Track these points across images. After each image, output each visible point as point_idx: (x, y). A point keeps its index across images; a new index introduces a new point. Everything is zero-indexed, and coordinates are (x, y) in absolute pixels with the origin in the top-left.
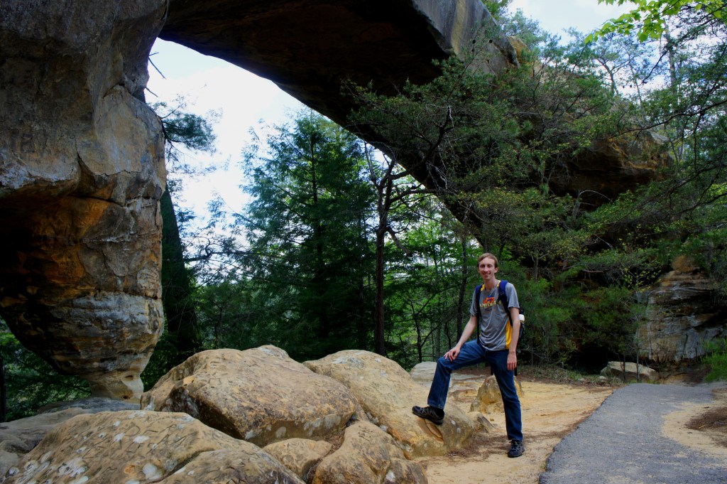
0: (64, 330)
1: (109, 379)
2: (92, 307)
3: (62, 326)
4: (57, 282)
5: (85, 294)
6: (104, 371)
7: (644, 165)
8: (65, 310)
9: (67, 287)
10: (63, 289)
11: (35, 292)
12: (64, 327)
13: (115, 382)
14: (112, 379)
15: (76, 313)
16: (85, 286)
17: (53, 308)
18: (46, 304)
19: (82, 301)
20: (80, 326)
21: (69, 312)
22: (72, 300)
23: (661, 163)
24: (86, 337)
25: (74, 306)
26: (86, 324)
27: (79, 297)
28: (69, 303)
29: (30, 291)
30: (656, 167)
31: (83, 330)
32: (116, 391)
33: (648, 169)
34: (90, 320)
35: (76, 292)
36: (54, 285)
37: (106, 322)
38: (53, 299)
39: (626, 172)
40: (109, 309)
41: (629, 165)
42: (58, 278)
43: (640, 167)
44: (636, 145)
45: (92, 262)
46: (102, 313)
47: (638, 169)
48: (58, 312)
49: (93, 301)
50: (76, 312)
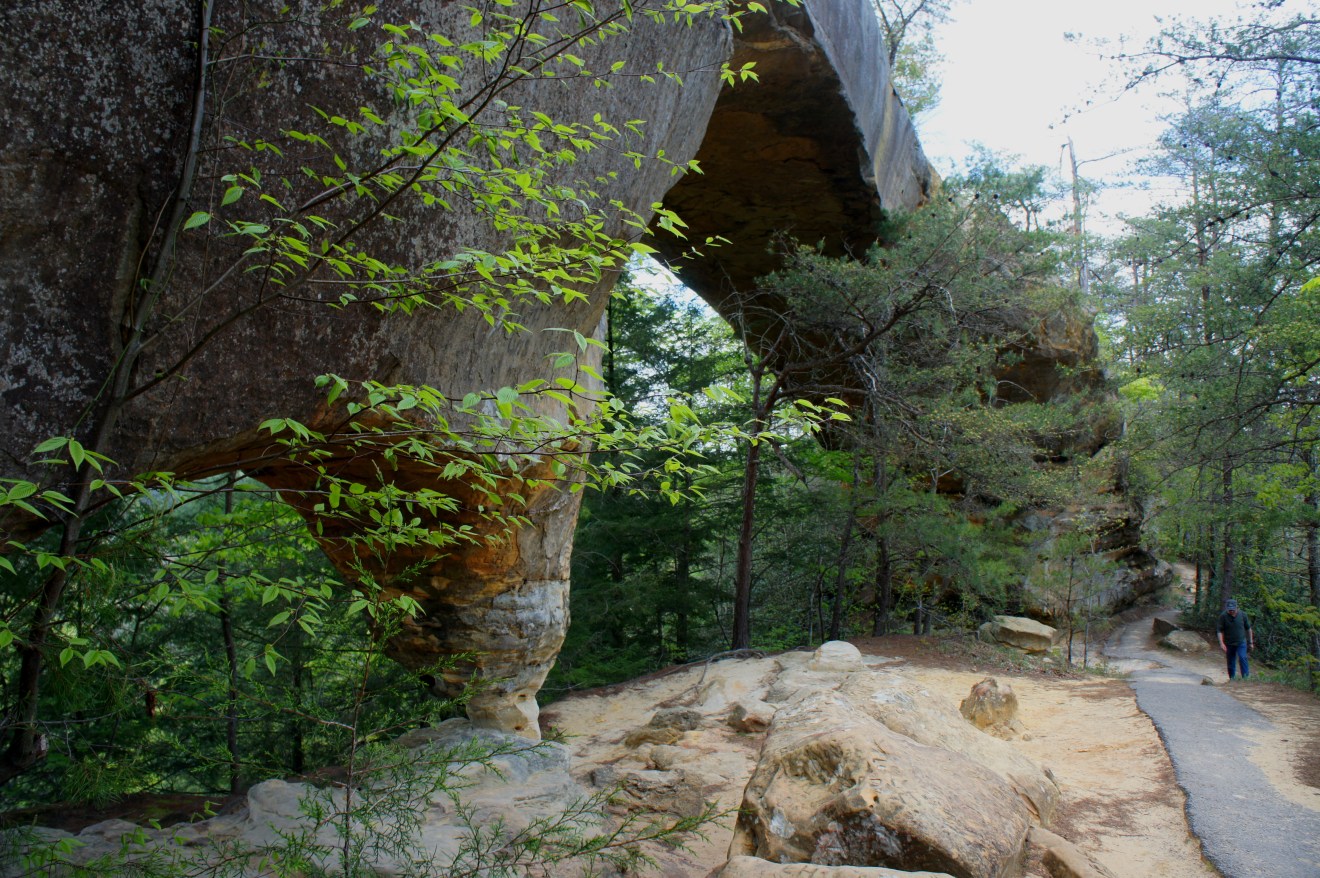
0: (472, 641)
1: (502, 703)
2: (514, 608)
3: (470, 635)
4: (481, 573)
5: (510, 588)
6: (501, 693)
7: (1065, 344)
8: (479, 612)
9: (490, 580)
10: (484, 583)
11: (444, 586)
12: (473, 637)
13: (508, 707)
14: (506, 703)
15: (493, 617)
16: (513, 577)
17: (464, 609)
18: (456, 604)
19: (504, 599)
20: (494, 635)
21: (484, 615)
22: (492, 599)
23: (1084, 343)
24: (496, 650)
25: (492, 606)
26: (503, 631)
27: (501, 593)
28: (490, 604)
29: (435, 584)
30: (1080, 348)
31: (496, 641)
32: (508, 721)
33: (1071, 350)
34: (509, 625)
35: (501, 586)
36: (475, 577)
37: (527, 628)
38: (467, 597)
39: (1044, 354)
40: (532, 607)
41: (1048, 343)
42: (484, 568)
43: (1060, 347)
44: (1060, 317)
45: (529, 542)
46: (523, 615)
47: (1058, 350)
48: (468, 616)
49: (516, 598)
50: (494, 614)
